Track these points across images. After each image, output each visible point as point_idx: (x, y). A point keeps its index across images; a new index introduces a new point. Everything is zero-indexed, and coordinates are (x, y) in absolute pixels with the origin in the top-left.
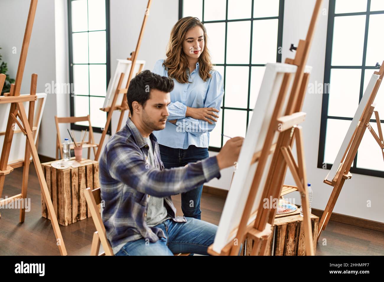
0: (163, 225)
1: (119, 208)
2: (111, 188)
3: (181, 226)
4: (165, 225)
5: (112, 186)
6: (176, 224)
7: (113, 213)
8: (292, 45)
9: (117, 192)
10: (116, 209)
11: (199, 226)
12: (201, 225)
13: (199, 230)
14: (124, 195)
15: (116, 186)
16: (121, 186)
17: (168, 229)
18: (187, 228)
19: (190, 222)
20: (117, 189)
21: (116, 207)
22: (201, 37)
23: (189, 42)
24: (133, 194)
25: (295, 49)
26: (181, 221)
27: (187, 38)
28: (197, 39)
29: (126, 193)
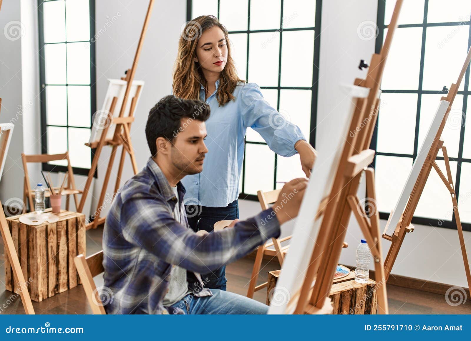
0: (183, 302)
1: (131, 281)
2: (122, 255)
3: (205, 301)
4: (185, 302)
5: (124, 252)
6: (199, 299)
7: (121, 287)
8: (362, 62)
9: (129, 260)
10: (127, 281)
11: (229, 300)
12: (232, 299)
13: (230, 306)
14: (139, 264)
15: (129, 252)
16: (136, 252)
17: (189, 306)
18: (215, 303)
19: (217, 296)
20: (129, 256)
21: (126, 279)
22: (222, 40)
23: (206, 50)
24: (153, 263)
25: (366, 66)
26: (205, 295)
27: (203, 44)
28: (217, 44)
29: (142, 261)
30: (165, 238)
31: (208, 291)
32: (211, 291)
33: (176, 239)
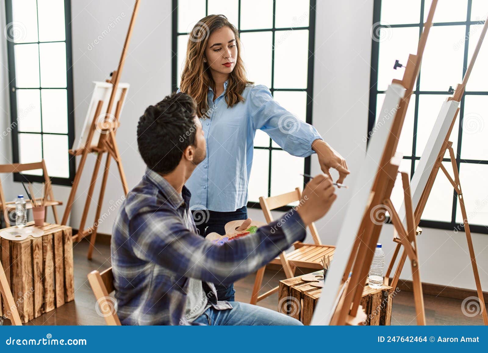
0: (204, 316)
1: (148, 298)
2: (135, 272)
3: (226, 315)
4: (207, 316)
5: (137, 269)
6: (219, 313)
7: (137, 306)
8: (397, 61)
9: (143, 276)
10: (143, 299)
11: (250, 313)
12: (253, 311)
13: (251, 318)
14: (155, 279)
15: (142, 268)
16: (150, 268)
17: (211, 321)
18: (236, 317)
19: (237, 309)
20: (143, 273)
21: (142, 297)
22: (232, 41)
23: (215, 50)
24: (170, 278)
25: (400, 66)
26: (225, 308)
27: (212, 45)
28: (227, 45)
29: (157, 277)
30: (182, 252)
31: (228, 304)
32: (230, 303)
33: (194, 252)
